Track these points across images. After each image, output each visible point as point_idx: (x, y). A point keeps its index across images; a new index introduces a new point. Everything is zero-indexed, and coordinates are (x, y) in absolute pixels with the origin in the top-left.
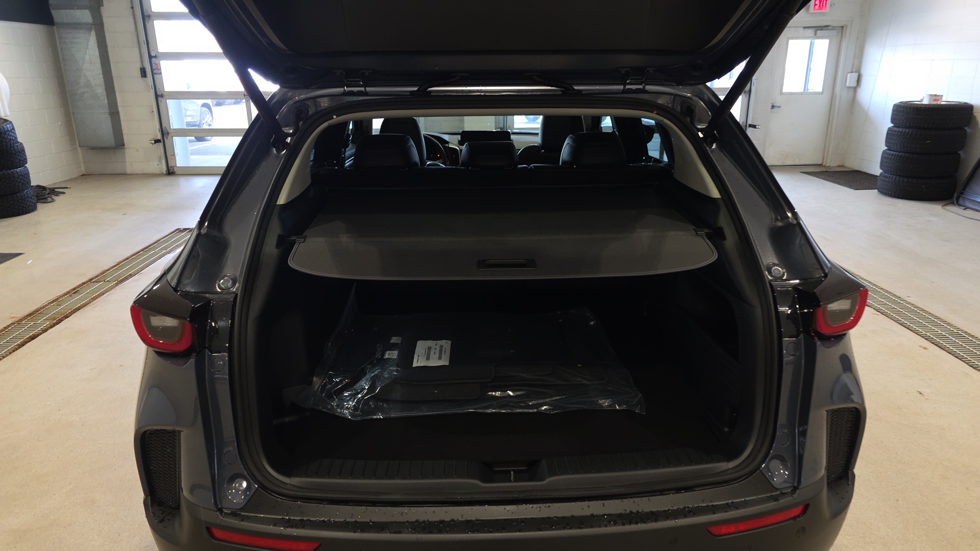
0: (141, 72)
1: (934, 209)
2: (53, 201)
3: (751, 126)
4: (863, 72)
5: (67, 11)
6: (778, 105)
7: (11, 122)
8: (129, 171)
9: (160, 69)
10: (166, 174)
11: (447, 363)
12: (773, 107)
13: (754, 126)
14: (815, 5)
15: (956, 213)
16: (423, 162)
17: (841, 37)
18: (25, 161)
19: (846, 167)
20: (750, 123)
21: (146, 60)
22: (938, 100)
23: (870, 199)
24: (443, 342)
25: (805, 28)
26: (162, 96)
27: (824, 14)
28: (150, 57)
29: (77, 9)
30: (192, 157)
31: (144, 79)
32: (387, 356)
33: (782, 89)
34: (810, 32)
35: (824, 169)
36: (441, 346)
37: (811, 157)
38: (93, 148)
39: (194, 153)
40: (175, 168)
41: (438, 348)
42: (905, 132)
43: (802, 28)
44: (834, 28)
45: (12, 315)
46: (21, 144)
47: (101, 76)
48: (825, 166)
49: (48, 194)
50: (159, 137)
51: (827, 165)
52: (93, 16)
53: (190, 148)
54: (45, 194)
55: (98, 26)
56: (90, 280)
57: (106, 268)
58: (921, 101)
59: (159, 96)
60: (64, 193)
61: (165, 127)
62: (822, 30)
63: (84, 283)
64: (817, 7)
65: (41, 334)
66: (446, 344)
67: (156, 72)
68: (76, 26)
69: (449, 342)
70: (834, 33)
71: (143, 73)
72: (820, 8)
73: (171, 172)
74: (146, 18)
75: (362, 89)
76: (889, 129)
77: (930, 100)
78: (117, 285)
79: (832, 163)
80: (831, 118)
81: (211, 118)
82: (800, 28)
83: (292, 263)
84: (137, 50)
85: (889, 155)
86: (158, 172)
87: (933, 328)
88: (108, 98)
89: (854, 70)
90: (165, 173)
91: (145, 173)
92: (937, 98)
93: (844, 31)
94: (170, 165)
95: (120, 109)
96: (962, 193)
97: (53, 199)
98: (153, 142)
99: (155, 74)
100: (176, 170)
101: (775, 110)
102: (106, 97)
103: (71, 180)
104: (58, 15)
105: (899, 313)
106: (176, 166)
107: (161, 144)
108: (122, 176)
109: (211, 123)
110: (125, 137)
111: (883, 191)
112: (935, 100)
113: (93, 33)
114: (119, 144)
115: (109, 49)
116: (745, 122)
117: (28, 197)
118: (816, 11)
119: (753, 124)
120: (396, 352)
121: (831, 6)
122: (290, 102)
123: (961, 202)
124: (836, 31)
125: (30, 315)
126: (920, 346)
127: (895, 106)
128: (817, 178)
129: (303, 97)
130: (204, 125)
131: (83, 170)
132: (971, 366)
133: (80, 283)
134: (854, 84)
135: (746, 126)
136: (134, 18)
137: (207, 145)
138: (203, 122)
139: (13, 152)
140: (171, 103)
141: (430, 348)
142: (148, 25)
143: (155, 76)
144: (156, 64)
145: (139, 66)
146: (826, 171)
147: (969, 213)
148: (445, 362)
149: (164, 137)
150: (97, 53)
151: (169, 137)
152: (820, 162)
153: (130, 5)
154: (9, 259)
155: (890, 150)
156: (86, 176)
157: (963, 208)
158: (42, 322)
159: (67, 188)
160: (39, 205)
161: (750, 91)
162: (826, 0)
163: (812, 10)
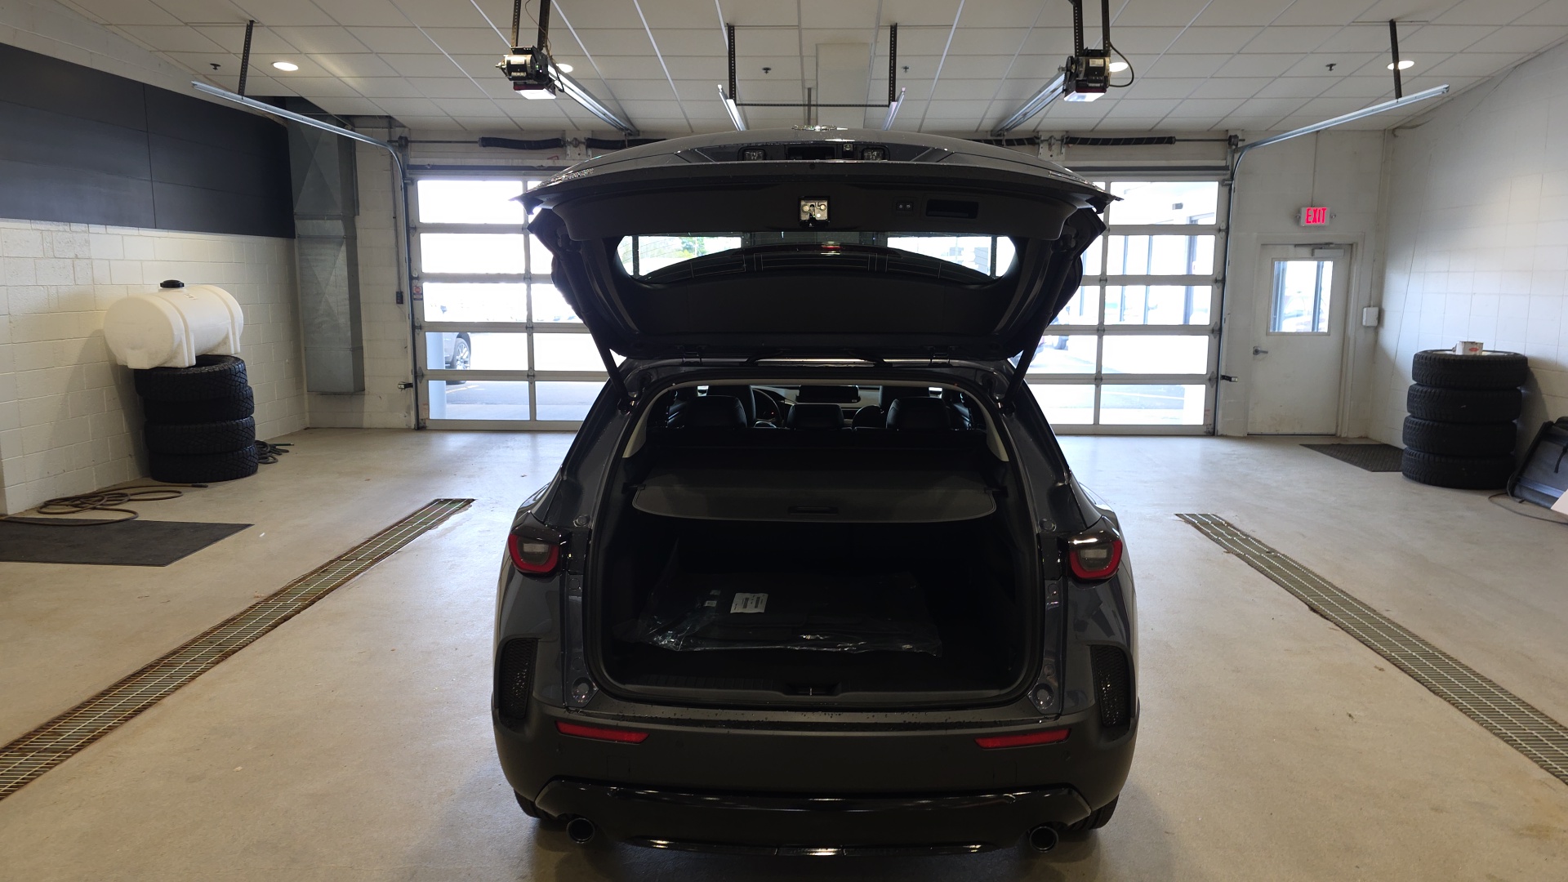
0: (397, 297)
1: (1480, 500)
2: (275, 461)
3: (1224, 377)
4: (1385, 306)
5: (314, 221)
6: (1264, 350)
7: (243, 362)
8: (366, 424)
9: (422, 294)
10: (415, 429)
11: (763, 611)
12: (1256, 352)
13: (1229, 379)
14: (1308, 216)
15: (1506, 508)
16: (751, 421)
17: (1351, 258)
18: (252, 410)
19: (1371, 439)
20: (1223, 374)
21: (405, 283)
22: (1476, 350)
23: (1391, 486)
24: (761, 595)
25: (1296, 245)
26: (420, 328)
27: (1323, 228)
28: (411, 278)
29: (327, 219)
30: (449, 406)
31: (400, 305)
32: (706, 605)
34: (1306, 251)
35: (1335, 441)
36: (759, 598)
37: (1319, 424)
38: (323, 394)
39: (451, 400)
40: (427, 422)
41: (755, 599)
42: (1435, 392)
43: (1293, 247)
44: (1339, 246)
45: (256, 594)
46: (250, 388)
47: (347, 302)
48: (1340, 437)
49: (270, 452)
50: (411, 380)
51: (1343, 436)
52: (346, 228)
53: (447, 392)
54: (268, 452)
55: (351, 240)
56: (339, 558)
57: (356, 545)
58: (1454, 350)
59: (418, 327)
60: (287, 451)
61: (420, 368)
62: (1321, 248)
63: (332, 562)
64: (1310, 219)
65: (293, 615)
66: (764, 597)
67: (417, 296)
68: (324, 239)
69: (766, 595)
70: (1340, 252)
71: (400, 299)
72: (1314, 220)
73: (422, 426)
74: (411, 231)
75: (698, 360)
76: (1411, 388)
77: (1464, 349)
78: (372, 564)
79: (1350, 432)
80: (1344, 369)
81: (467, 353)
82: (1290, 246)
83: (635, 505)
84: (395, 269)
85: (1416, 425)
86: (404, 426)
87: (1403, 647)
88: (351, 330)
90: (413, 427)
91: (388, 427)
92: (1475, 346)
93: (1354, 249)
94: (420, 418)
95: (365, 344)
96: (1518, 480)
97: (275, 459)
98: (403, 386)
99: (415, 299)
100: (428, 424)
101: (1260, 356)
102: (349, 328)
103: (291, 435)
104: (301, 226)
105: (1364, 628)
106: (428, 419)
107: (412, 390)
108: (356, 431)
109: (467, 360)
110: (366, 379)
111: (1408, 474)
112: (1471, 350)
113: (344, 248)
114: (359, 389)
115: (360, 268)
116: (1215, 372)
117: (250, 455)
118: (1311, 224)
119: (1228, 375)
120: (715, 602)
121: (1329, 217)
122: (636, 371)
123: (1517, 491)
124: (1342, 251)
125: (275, 595)
126: (1376, 667)
127: (1416, 356)
128: (1322, 455)
129: (647, 366)
130: (459, 362)
131: (307, 422)
132: (1433, 692)
133: (327, 561)
134: (1374, 323)
135: (1217, 378)
136: (396, 230)
137: (462, 389)
138: (457, 357)
139: (241, 398)
140: (430, 337)
141: (747, 599)
142: (412, 239)
143: (414, 301)
144: (418, 288)
145: (395, 289)
146: (1339, 444)
147: (1526, 508)
148: (761, 609)
149: (417, 380)
150: (345, 273)
151: (424, 381)
152: (1333, 431)
153: (393, 215)
154: (237, 531)
155: (1414, 417)
156: (312, 430)
157: (1519, 500)
158: (293, 602)
159: (290, 445)
160: (261, 467)
161: (1220, 330)
162: (1324, 210)
163: (1304, 222)
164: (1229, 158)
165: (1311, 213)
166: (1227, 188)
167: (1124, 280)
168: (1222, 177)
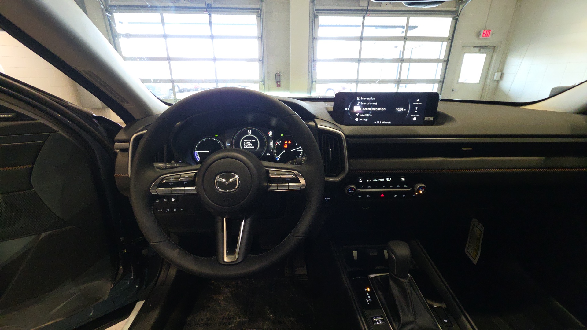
4: (504, 72)
6: (455, 89)
12: (453, 90)
14: (484, 33)
17: (493, 53)
25: (474, 47)
27: (487, 39)
33: (458, 81)
34: (477, 49)
43: (473, 48)
44: (490, 47)
62: (483, 48)
64: (484, 35)
72: (486, 36)
80: (482, 97)
89: (499, 71)
93: (495, 49)
101: (453, 92)
118: (484, 37)
121: (492, 34)
124: (491, 49)
134: (498, 79)
161: (443, 81)
162: (490, 31)
163: (481, 36)
164: (457, 7)
165: (485, 32)
166: (456, 21)
167: (410, 61)
168: (454, 16)
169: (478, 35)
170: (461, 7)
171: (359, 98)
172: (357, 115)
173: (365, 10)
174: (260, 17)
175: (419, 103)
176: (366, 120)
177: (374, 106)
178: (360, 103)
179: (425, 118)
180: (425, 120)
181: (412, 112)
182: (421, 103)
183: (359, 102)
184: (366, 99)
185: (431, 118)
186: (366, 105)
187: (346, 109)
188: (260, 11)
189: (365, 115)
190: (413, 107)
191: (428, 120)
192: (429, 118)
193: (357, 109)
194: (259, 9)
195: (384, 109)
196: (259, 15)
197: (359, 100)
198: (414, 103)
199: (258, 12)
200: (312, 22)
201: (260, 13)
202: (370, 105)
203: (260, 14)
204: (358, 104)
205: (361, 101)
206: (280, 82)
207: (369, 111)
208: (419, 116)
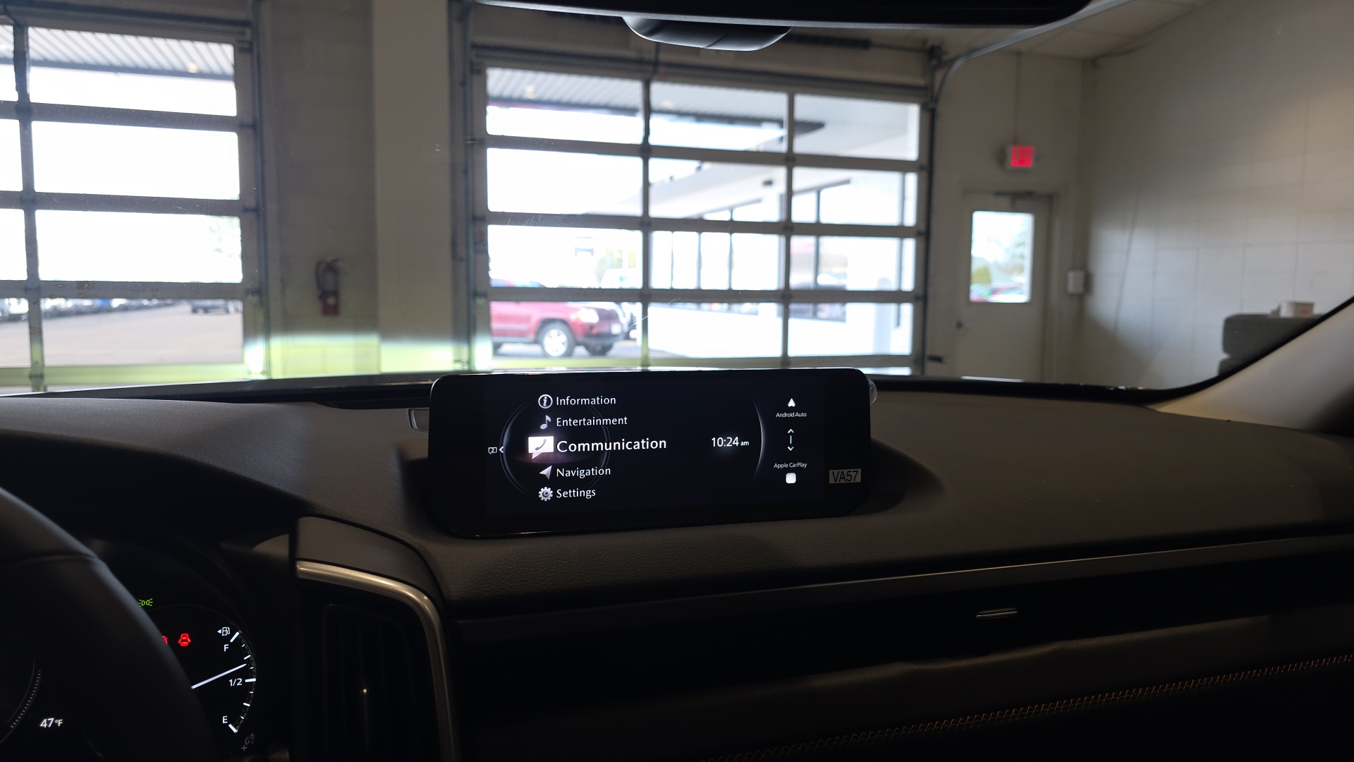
3: (932, 358)
4: (1091, 270)
6: (966, 324)
12: (959, 325)
13: (939, 360)
17: (1053, 213)
20: (930, 353)
22: (1307, 312)
27: (1028, 172)
33: (966, 296)
34: (1005, 201)
43: (994, 194)
44: (1038, 196)
62: (1022, 198)
70: (1040, 204)
72: (1021, 162)
77: (1294, 312)
89: (1077, 267)
92: (1305, 308)
93: (1055, 202)
101: (963, 330)
116: (921, 352)
119: (934, 354)
121: (1038, 159)
124: (1043, 202)
134: (1080, 289)
135: (923, 357)
161: (925, 297)
162: (1029, 150)
163: (1010, 163)
164: (930, 76)
165: (1017, 152)
166: (929, 114)
168: (924, 100)
169: (1001, 158)
170: (939, 76)
171: (545, 400)
172: (546, 472)
173: (649, 63)
174: (250, 50)
175: (797, 415)
176: (589, 494)
177: (615, 433)
178: (554, 421)
179: (831, 472)
180: (832, 481)
181: (778, 451)
182: (805, 415)
183: (548, 418)
184: (576, 401)
185: (853, 474)
186: (581, 428)
187: (492, 450)
188: (248, 31)
189: (582, 474)
190: (778, 430)
191: (842, 481)
192: (845, 471)
193: (540, 445)
194: (245, 24)
195: (663, 443)
196: (246, 46)
197: (545, 406)
198: (778, 415)
199: (243, 33)
200: (463, 84)
201: (248, 36)
202: (597, 428)
203: (251, 43)
204: (544, 426)
205: (556, 411)
206: (335, 293)
207: (599, 453)
208: (805, 465)
